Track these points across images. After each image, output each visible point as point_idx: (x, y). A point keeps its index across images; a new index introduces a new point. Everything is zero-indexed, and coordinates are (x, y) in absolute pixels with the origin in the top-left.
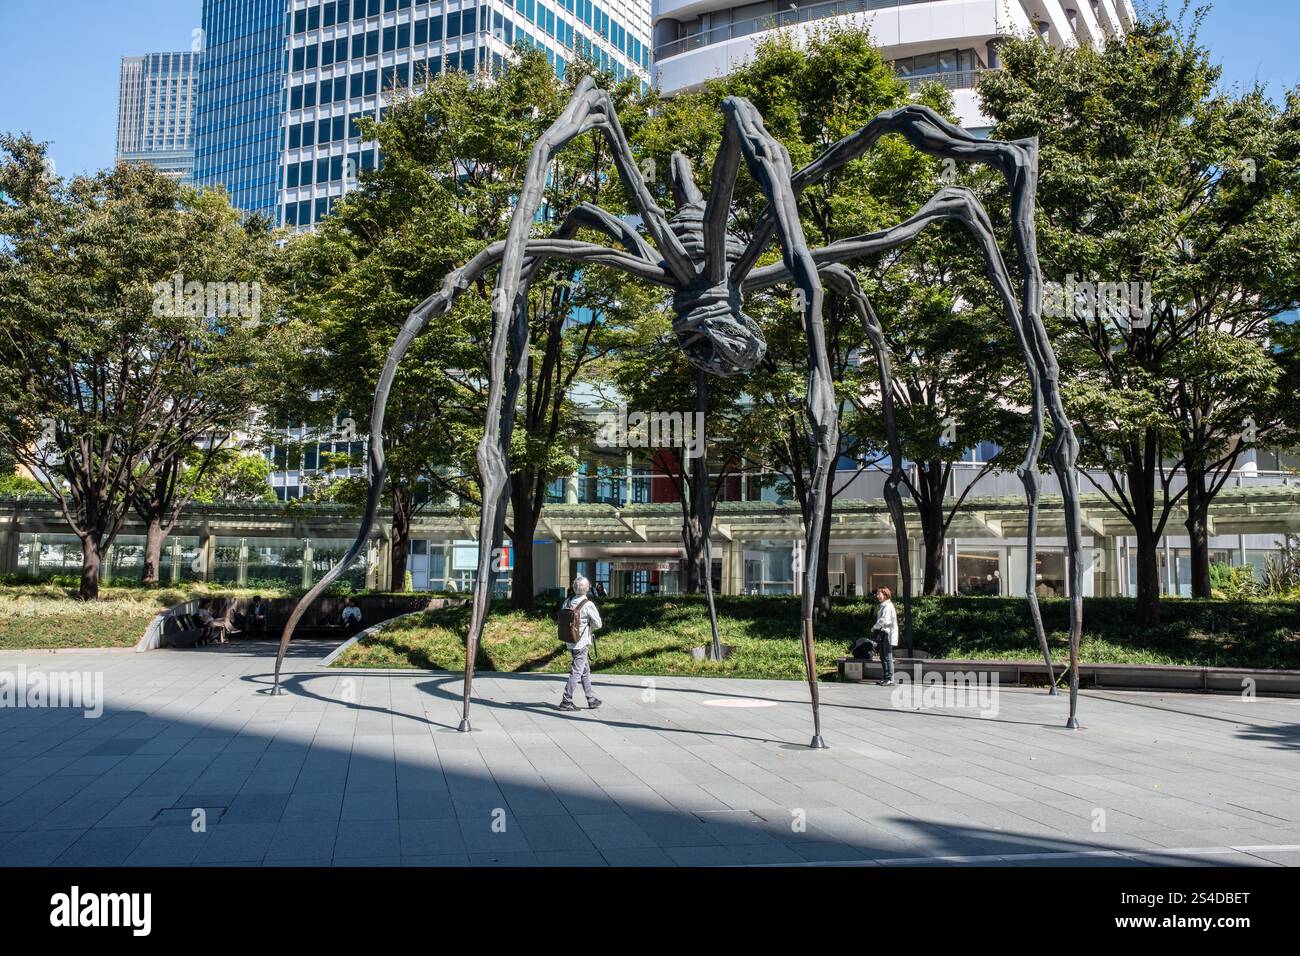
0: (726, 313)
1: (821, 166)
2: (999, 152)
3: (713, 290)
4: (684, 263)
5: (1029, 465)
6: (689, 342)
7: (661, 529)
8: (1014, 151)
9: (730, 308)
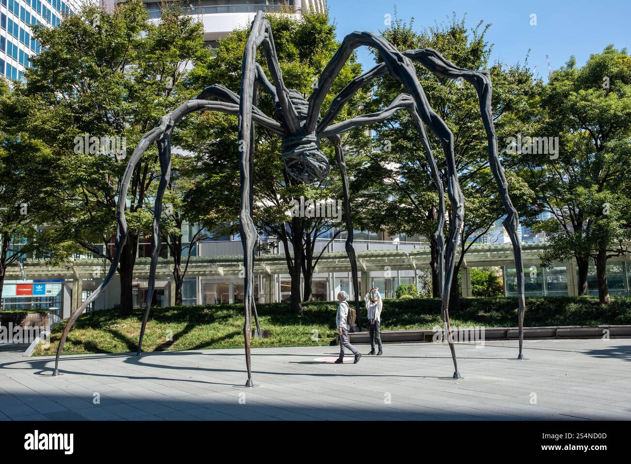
0: (314, 149)
1: (372, 75)
2: (474, 75)
3: (309, 136)
4: (296, 121)
5: (440, 233)
6: (290, 164)
7: (138, 272)
8: (481, 76)
9: (316, 147)
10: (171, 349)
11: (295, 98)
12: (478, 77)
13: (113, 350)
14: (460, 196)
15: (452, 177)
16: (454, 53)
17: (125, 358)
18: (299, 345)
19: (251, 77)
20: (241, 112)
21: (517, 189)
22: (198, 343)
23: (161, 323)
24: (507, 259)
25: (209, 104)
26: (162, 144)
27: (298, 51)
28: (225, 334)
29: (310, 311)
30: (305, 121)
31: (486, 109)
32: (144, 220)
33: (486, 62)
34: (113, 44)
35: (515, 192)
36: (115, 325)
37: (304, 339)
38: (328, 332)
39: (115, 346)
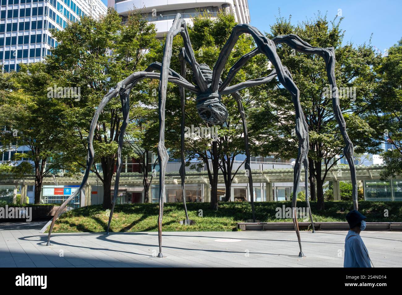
0: (217, 102)
1: (255, 53)
2: (323, 51)
3: (214, 94)
4: (204, 84)
5: (305, 157)
6: (202, 112)
7: (124, 181)
8: (328, 51)
9: (219, 100)
10: (130, 231)
11: (204, 69)
12: (325, 52)
13: (94, 230)
14: (303, 132)
15: (298, 119)
16: (318, 37)
17: (98, 236)
18: (212, 230)
19: (169, 56)
20: (161, 78)
21: (361, 128)
22: (147, 227)
23: (126, 214)
24: (364, 175)
25: (148, 74)
26: (124, 100)
27: (214, 40)
28: (165, 222)
29: (224, 208)
30: (210, 84)
31: (331, 74)
32: (114, 149)
33: (340, 42)
34: (97, 39)
35: (359, 130)
36: (98, 215)
37: (216, 227)
38: (232, 222)
39: (95, 228)
